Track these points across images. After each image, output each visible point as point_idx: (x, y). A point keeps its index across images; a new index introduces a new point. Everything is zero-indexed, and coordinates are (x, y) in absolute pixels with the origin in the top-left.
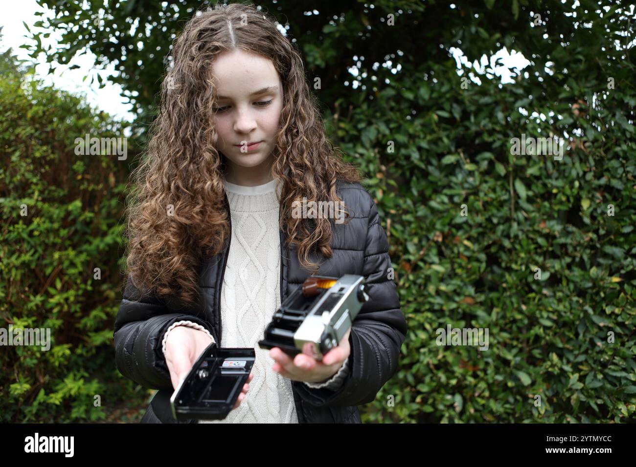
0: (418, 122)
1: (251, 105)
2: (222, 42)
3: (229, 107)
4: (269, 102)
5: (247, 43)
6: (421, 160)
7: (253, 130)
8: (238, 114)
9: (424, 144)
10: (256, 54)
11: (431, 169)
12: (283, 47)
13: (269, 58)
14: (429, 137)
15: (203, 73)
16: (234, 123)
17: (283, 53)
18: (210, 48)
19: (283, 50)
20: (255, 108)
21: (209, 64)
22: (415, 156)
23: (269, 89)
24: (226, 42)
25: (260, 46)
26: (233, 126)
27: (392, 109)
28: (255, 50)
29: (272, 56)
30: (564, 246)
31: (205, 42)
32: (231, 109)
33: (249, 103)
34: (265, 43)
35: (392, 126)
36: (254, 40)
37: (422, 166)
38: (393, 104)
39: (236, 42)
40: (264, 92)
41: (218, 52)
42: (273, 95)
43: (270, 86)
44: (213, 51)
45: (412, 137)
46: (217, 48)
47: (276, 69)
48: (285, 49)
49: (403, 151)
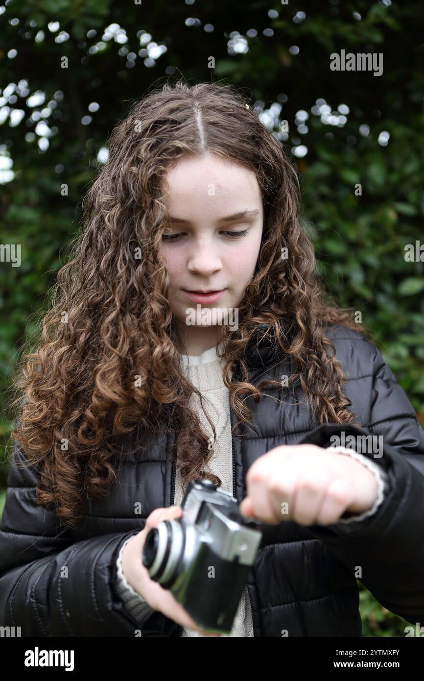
0: (364, 221)
1: (217, 233)
2: (187, 142)
3: (184, 234)
4: (242, 233)
5: (223, 145)
6: (366, 284)
7: (216, 272)
8: (197, 247)
9: (372, 259)
10: (235, 162)
11: (382, 300)
12: (272, 152)
13: (251, 169)
14: (381, 249)
15: (155, 185)
16: (188, 260)
17: (271, 161)
18: (169, 149)
19: (271, 157)
20: (222, 239)
21: (162, 172)
22: (357, 277)
23: (247, 215)
24: (192, 141)
25: (242, 151)
26: (187, 262)
27: (323, 198)
28: (234, 157)
29: (257, 166)
31: (160, 139)
32: (186, 237)
33: (215, 231)
34: (248, 147)
35: (323, 225)
36: (234, 141)
37: (367, 294)
38: (324, 189)
39: (208, 143)
40: (240, 218)
41: (179, 156)
42: (250, 222)
43: (249, 210)
44: (171, 154)
45: (355, 246)
46: (179, 150)
47: (259, 185)
48: (275, 156)
49: (338, 269)
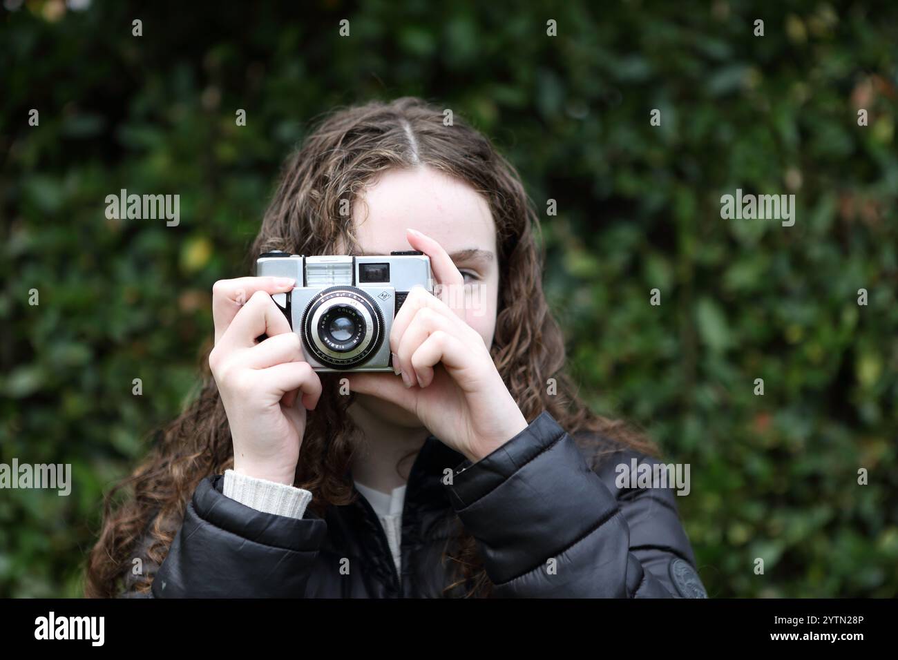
23: (479, 255)
30: (814, 479)
39: (422, 154)
40: (468, 258)
